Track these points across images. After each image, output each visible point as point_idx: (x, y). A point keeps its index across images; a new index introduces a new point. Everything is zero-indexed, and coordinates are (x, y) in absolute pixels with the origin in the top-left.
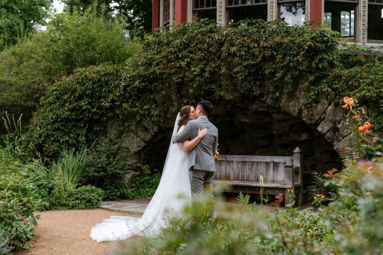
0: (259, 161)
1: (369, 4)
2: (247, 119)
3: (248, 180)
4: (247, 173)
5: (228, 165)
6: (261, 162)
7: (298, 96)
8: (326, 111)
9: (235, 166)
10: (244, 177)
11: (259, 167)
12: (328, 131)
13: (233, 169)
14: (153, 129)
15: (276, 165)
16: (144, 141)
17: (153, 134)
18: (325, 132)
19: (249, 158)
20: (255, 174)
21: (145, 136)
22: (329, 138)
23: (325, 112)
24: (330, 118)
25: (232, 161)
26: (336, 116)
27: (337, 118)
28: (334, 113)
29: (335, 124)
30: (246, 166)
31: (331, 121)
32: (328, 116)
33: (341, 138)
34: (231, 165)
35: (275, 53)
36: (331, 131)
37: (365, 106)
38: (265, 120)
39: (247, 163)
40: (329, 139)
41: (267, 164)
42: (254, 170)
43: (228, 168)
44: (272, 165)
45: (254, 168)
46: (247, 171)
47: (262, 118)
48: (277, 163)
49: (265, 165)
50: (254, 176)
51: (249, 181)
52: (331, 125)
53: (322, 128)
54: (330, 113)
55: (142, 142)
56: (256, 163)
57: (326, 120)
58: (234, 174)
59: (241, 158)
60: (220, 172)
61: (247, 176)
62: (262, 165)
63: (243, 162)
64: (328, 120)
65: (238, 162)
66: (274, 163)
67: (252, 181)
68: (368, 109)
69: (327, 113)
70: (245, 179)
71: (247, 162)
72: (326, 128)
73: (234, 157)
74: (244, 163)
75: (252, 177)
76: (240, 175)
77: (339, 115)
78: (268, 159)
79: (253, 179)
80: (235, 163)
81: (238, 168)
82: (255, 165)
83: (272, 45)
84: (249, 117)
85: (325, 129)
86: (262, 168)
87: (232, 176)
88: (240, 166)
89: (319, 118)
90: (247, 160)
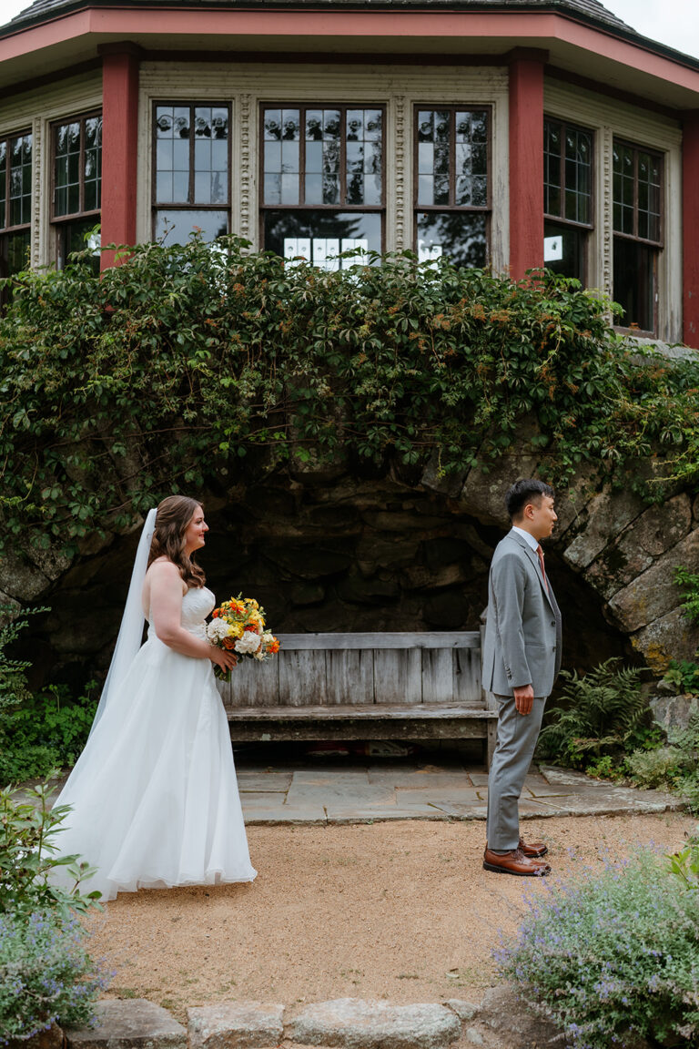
0: (381, 646)
1: (614, 235)
2: (298, 528)
3: (346, 702)
4: (342, 684)
5: (282, 662)
6: (385, 650)
7: (514, 466)
8: (589, 508)
9: (306, 665)
10: (333, 695)
11: (379, 664)
12: (595, 560)
13: (299, 675)
14: (53, 562)
15: (430, 655)
16: (18, 599)
17: (53, 577)
18: (586, 564)
19: (349, 641)
20: (367, 685)
21: (25, 583)
22: (595, 579)
23: (584, 511)
24: (599, 526)
25: (296, 652)
26: (615, 520)
27: (618, 525)
28: (611, 513)
29: (611, 541)
30: (339, 662)
31: (602, 535)
32: (594, 521)
33: (627, 578)
34: (294, 662)
35: (468, 350)
36: (601, 562)
37: (684, 495)
38: (347, 532)
39: (344, 654)
40: (595, 582)
41: (404, 654)
42: (364, 675)
43: (282, 671)
44: (417, 655)
45: (363, 668)
46: (344, 678)
47: (337, 525)
48: (431, 651)
49: (396, 659)
50: (364, 690)
51: (350, 704)
52: (602, 545)
53: (579, 552)
54: (599, 512)
55: (14, 601)
56: (370, 653)
57: (589, 531)
58: (303, 687)
59: (324, 641)
60: (259, 685)
61: (342, 691)
62: (388, 659)
63: (331, 651)
64: (594, 530)
65: (315, 653)
66: (423, 650)
67: (359, 704)
68: (692, 503)
69: (592, 513)
70: (338, 700)
71: (343, 650)
72: (591, 553)
73: (303, 640)
74: (334, 653)
75: (359, 693)
76: (323, 689)
77: (620, 519)
78: (408, 640)
79: (363, 699)
80: (307, 654)
81: (314, 669)
82: (368, 657)
83: (459, 326)
84: (300, 523)
85: (587, 556)
86: (390, 666)
87: (295, 695)
88: (321, 662)
89: (570, 527)
90: (345, 646)
